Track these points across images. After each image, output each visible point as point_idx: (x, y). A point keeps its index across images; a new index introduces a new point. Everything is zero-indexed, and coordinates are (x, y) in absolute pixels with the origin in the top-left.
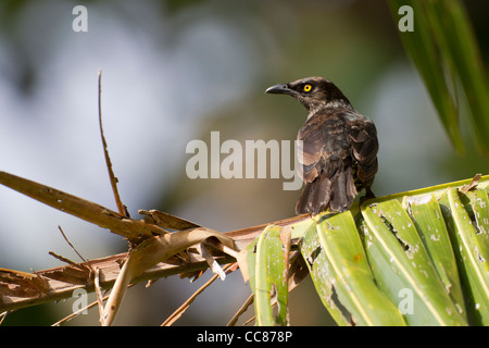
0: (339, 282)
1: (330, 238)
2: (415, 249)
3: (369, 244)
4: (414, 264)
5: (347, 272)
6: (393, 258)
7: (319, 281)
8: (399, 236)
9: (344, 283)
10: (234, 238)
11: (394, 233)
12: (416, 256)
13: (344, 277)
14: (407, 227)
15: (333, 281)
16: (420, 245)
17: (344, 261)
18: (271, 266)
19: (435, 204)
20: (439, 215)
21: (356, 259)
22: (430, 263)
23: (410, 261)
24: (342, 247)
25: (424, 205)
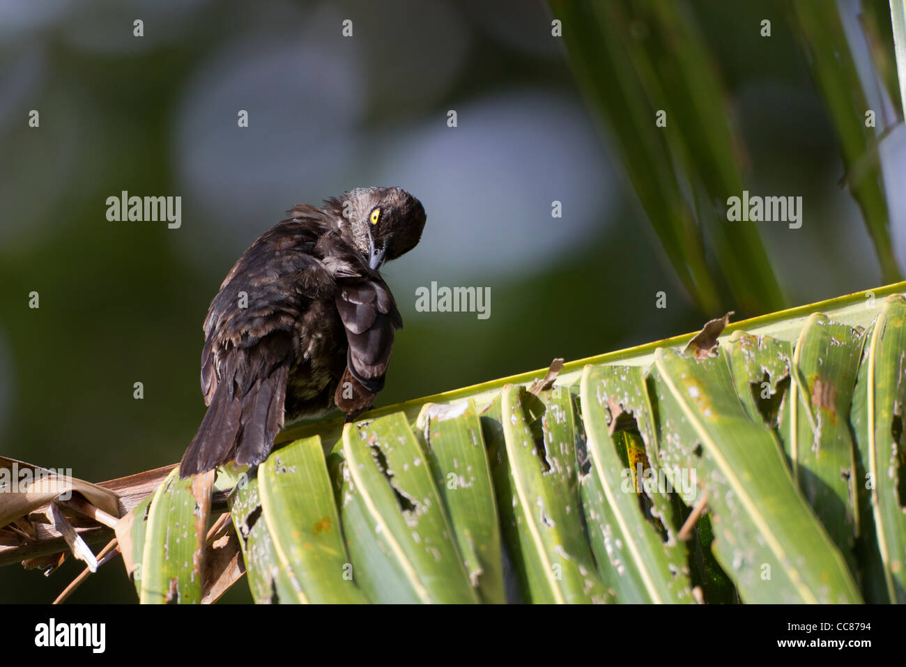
0: (282, 573)
1: (275, 489)
2: (424, 506)
3: (347, 498)
4: (416, 537)
5: (298, 554)
6: (381, 527)
7: (254, 569)
8: (396, 483)
9: (290, 575)
10: (117, 492)
11: (389, 477)
12: (423, 521)
13: (291, 564)
14: (412, 466)
15: (275, 572)
16: (432, 500)
17: (294, 534)
18: (172, 543)
19: (472, 418)
20: (478, 439)
21: (319, 527)
22: (447, 534)
23: (408, 530)
24: (296, 505)
25: (452, 421)
